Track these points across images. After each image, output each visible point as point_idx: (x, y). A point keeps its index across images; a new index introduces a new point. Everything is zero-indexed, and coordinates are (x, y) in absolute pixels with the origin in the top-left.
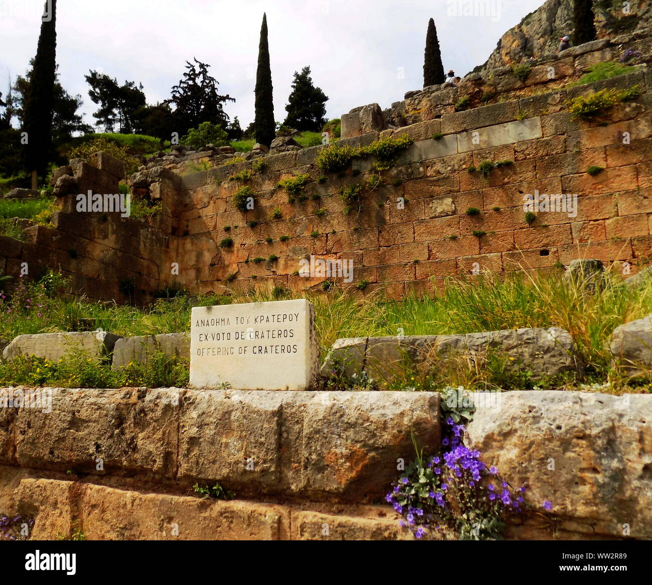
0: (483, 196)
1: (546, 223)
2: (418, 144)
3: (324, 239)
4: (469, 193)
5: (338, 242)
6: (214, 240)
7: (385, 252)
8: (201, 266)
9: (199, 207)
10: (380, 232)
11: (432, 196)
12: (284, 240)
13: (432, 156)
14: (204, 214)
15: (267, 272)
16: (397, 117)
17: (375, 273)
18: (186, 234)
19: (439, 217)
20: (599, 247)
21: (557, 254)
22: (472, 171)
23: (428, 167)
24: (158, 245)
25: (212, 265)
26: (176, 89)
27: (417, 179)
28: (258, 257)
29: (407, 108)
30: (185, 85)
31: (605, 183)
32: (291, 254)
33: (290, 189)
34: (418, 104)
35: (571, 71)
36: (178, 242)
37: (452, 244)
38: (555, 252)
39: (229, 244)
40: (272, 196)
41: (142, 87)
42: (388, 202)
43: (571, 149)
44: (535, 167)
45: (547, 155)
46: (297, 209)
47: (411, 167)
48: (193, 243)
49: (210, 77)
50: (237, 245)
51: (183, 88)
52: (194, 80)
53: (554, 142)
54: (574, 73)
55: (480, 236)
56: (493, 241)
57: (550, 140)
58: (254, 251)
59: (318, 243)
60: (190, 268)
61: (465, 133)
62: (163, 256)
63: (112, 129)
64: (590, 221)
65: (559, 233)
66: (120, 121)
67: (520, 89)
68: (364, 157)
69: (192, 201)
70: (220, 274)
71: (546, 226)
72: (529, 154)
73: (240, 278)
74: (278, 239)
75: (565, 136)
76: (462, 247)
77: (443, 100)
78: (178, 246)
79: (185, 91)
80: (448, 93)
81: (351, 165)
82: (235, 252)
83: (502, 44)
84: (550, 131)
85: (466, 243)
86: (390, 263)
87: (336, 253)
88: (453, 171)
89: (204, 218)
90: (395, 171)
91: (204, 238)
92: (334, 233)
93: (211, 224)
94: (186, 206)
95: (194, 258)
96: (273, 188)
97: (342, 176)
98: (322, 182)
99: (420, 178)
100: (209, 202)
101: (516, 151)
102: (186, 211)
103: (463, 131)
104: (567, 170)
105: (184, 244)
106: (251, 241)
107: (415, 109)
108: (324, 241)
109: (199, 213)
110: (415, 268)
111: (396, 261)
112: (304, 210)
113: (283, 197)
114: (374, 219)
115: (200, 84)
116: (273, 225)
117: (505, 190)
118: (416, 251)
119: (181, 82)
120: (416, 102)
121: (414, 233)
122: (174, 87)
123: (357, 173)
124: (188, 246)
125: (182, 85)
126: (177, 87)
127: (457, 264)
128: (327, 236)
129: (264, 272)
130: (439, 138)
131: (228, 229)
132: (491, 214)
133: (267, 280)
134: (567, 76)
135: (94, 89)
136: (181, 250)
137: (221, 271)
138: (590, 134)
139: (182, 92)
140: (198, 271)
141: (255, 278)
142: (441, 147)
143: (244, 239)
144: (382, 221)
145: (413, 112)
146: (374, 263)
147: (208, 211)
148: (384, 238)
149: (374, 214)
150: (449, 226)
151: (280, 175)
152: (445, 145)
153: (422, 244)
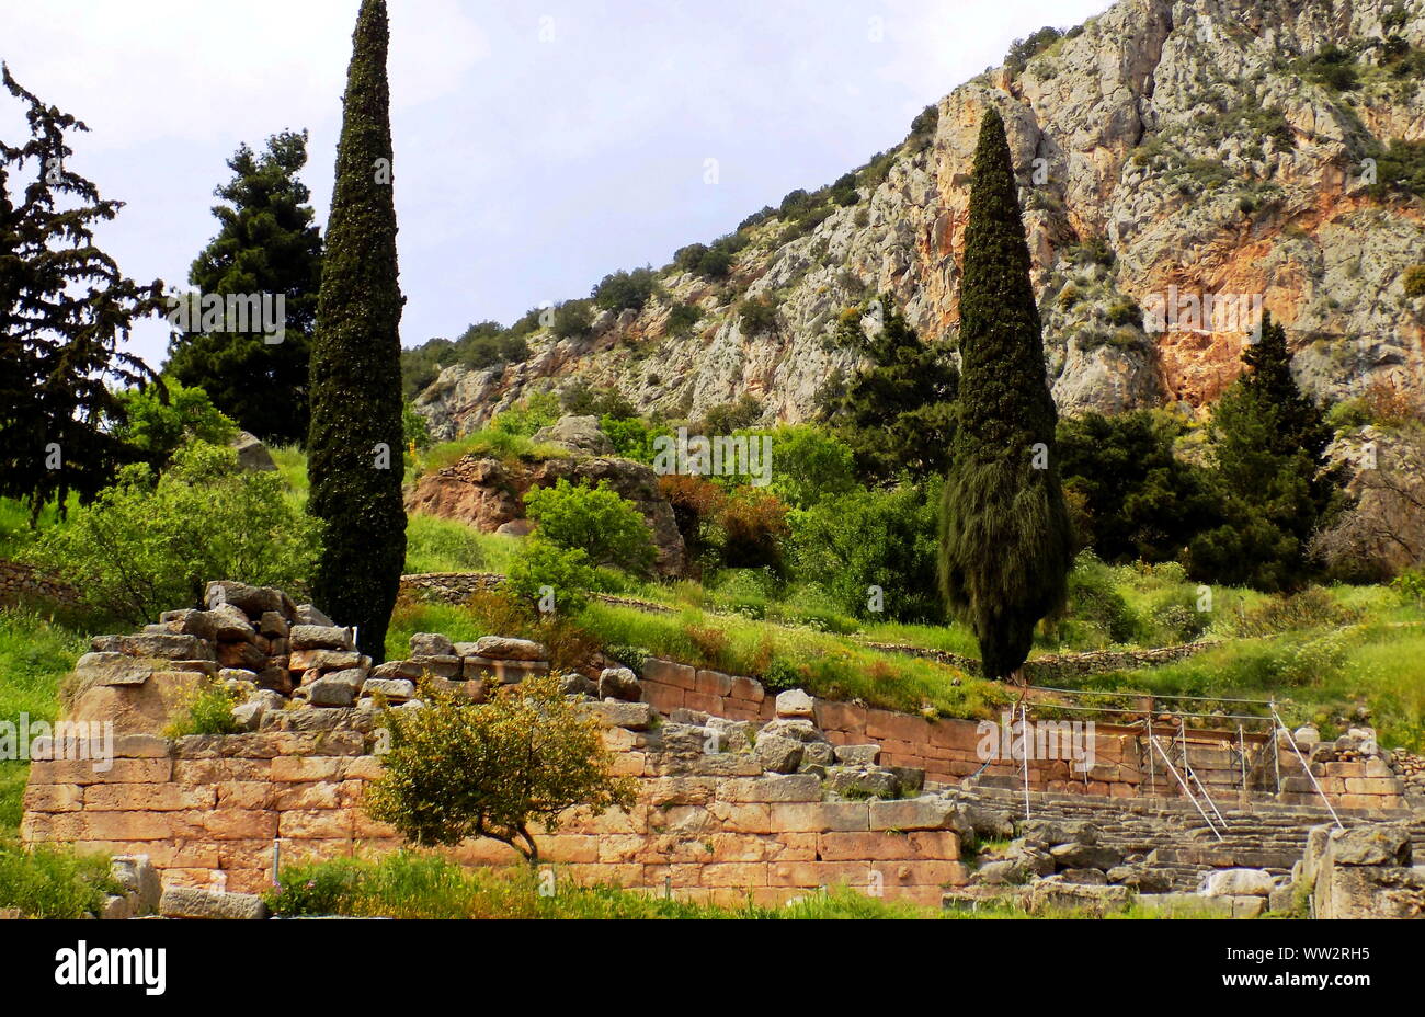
83: (934, 129)
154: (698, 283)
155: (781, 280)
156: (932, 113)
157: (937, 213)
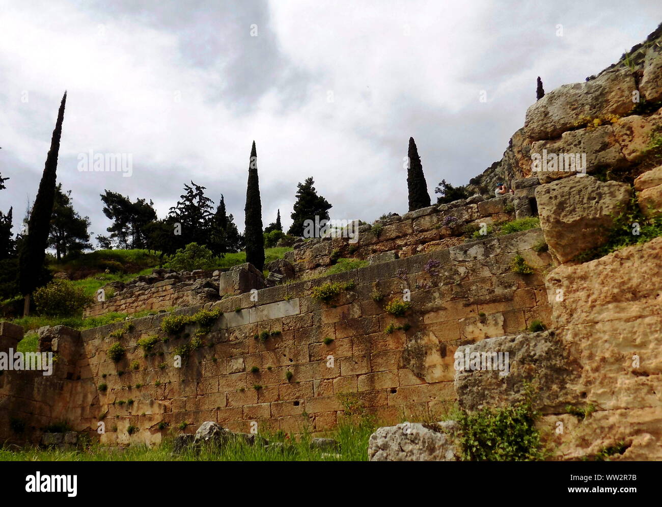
0: (262, 357)
1: (298, 380)
2: (225, 315)
3: (163, 387)
4: (254, 355)
5: (171, 390)
6: (95, 385)
7: (199, 400)
8: (85, 405)
9: (89, 357)
10: (198, 383)
11: (232, 357)
12: (138, 387)
13: (234, 325)
14: (91, 363)
15: (126, 413)
16: (283, 266)
17: (192, 416)
18: (79, 378)
19: (234, 373)
20: (329, 400)
21: (304, 405)
22: (256, 338)
23: (230, 334)
24: (52, 389)
25: (92, 405)
26: (173, 210)
27: (223, 342)
28: (121, 400)
29: (295, 257)
30: (182, 206)
31: (333, 351)
32: (142, 399)
33: (145, 346)
34: (303, 254)
35: (410, 231)
36: (72, 385)
37: (241, 394)
38: (302, 403)
39: (104, 388)
40: (135, 351)
41: (152, 203)
42: (205, 360)
43: (316, 324)
44: (294, 336)
45: (302, 328)
46: (149, 363)
47: (220, 333)
48: (82, 387)
49: (205, 198)
50: (109, 390)
51: (180, 209)
52: (191, 201)
53: (305, 318)
54: (413, 232)
55: (258, 389)
56: (266, 393)
57: (304, 316)
58: (119, 394)
59: (159, 390)
60: (78, 407)
61: (254, 308)
62: (56, 398)
63: (125, 241)
64: (325, 379)
65: (306, 388)
66: (132, 234)
67: (376, 243)
68: (193, 324)
69: (85, 352)
70: (96, 413)
71: (298, 383)
72: (291, 327)
73: (109, 417)
74: (135, 387)
75: (312, 314)
76: (247, 397)
77: (321, 251)
78: (72, 388)
79: (182, 212)
80: (325, 245)
81: (184, 329)
82: (108, 395)
83: (513, 143)
84: (304, 309)
85: (249, 394)
86: (203, 408)
87: (170, 399)
88: (246, 337)
89: (91, 366)
90: (211, 336)
91: (89, 382)
92: (170, 382)
93: (94, 371)
94: (81, 355)
95: (81, 399)
96: (135, 345)
97: (178, 338)
98: (166, 341)
99: (226, 342)
100: (95, 353)
101: (283, 324)
102: (81, 359)
103: (253, 307)
104: (313, 340)
105: (76, 387)
106: (118, 387)
107: (301, 258)
108: (163, 389)
109: (88, 361)
110: (217, 413)
111: (206, 407)
112: (153, 364)
113: (141, 352)
114: (195, 373)
115: (196, 205)
116: (133, 375)
117: (276, 354)
118: (218, 399)
119: (179, 203)
120: (302, 252)
121: (219, 385)
122: (171, 208)
123: (188, 336)
124: (79, 389)
125: (180, 206)
126: (174, 208)
127: (243, 411)
128: (165, 386)
129: (124, 413)
130: (239, 311)
131: (104, 376)
132: (266, 372)
133: (125, 419)
134: (408, 234)
135: (109, 207)
136: (74, 392)
137: (97, 410)
138: (327, 313)
139: (179, 212)
140: (83, 409)
141: (118, 417)
142: (239, 318)
143: (114, 385)
144: (200, 374)
145: (299, 261)
146: (193, 409)
147: (94, 361)
148: (200, 388)
149: (195, 369)
150: (240, 380)
151: (141, 334)
152: (242, 317)
153: (223, 394)
154: (473, 186)
155: (488, 182)
156: (511, 139)
157: (515, 160)
